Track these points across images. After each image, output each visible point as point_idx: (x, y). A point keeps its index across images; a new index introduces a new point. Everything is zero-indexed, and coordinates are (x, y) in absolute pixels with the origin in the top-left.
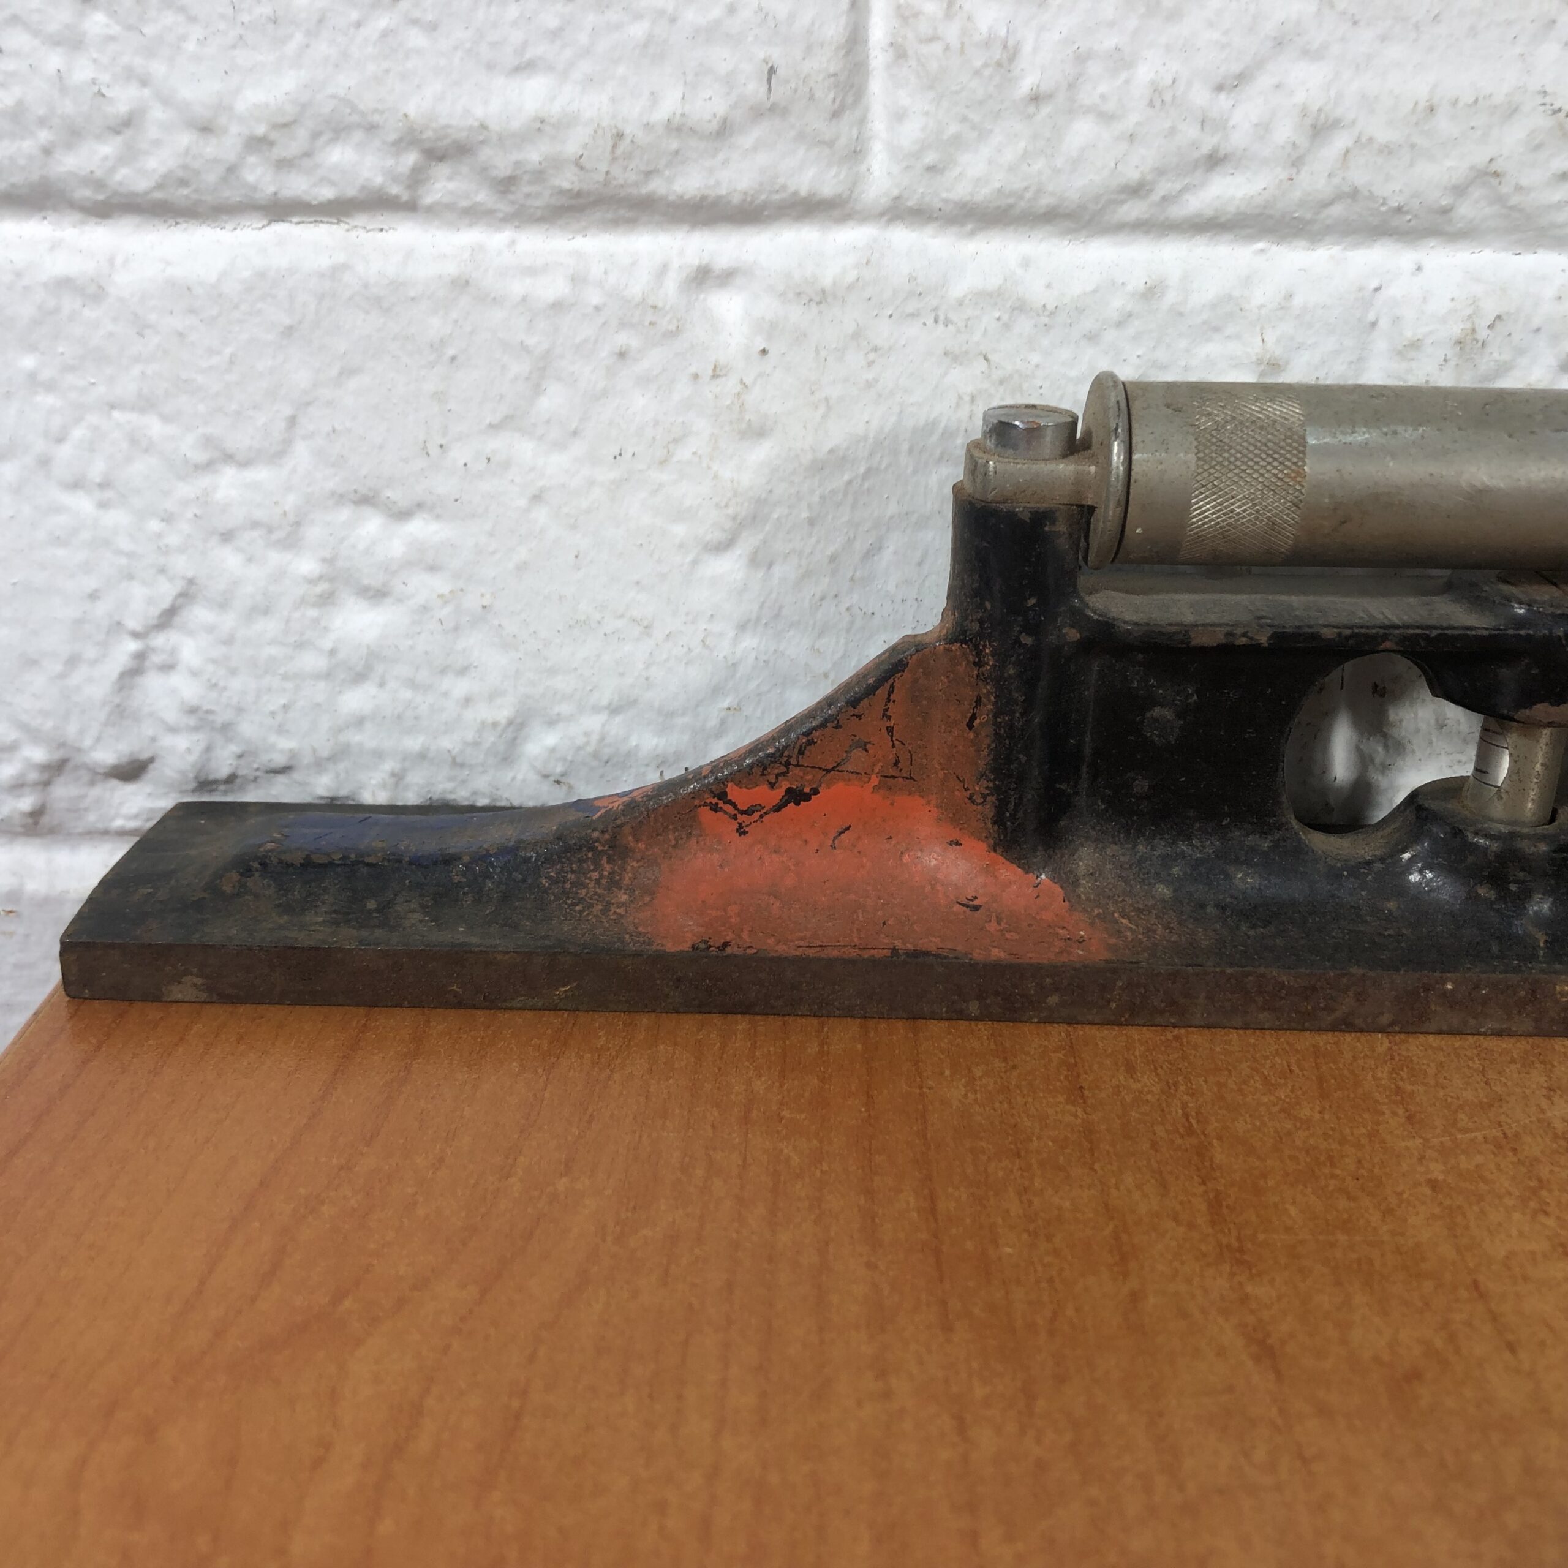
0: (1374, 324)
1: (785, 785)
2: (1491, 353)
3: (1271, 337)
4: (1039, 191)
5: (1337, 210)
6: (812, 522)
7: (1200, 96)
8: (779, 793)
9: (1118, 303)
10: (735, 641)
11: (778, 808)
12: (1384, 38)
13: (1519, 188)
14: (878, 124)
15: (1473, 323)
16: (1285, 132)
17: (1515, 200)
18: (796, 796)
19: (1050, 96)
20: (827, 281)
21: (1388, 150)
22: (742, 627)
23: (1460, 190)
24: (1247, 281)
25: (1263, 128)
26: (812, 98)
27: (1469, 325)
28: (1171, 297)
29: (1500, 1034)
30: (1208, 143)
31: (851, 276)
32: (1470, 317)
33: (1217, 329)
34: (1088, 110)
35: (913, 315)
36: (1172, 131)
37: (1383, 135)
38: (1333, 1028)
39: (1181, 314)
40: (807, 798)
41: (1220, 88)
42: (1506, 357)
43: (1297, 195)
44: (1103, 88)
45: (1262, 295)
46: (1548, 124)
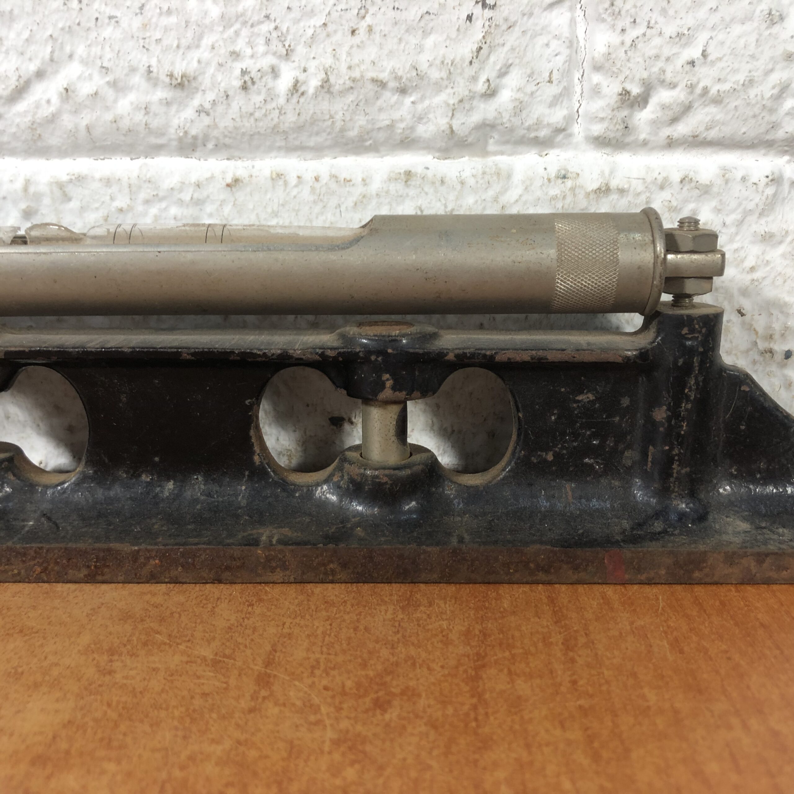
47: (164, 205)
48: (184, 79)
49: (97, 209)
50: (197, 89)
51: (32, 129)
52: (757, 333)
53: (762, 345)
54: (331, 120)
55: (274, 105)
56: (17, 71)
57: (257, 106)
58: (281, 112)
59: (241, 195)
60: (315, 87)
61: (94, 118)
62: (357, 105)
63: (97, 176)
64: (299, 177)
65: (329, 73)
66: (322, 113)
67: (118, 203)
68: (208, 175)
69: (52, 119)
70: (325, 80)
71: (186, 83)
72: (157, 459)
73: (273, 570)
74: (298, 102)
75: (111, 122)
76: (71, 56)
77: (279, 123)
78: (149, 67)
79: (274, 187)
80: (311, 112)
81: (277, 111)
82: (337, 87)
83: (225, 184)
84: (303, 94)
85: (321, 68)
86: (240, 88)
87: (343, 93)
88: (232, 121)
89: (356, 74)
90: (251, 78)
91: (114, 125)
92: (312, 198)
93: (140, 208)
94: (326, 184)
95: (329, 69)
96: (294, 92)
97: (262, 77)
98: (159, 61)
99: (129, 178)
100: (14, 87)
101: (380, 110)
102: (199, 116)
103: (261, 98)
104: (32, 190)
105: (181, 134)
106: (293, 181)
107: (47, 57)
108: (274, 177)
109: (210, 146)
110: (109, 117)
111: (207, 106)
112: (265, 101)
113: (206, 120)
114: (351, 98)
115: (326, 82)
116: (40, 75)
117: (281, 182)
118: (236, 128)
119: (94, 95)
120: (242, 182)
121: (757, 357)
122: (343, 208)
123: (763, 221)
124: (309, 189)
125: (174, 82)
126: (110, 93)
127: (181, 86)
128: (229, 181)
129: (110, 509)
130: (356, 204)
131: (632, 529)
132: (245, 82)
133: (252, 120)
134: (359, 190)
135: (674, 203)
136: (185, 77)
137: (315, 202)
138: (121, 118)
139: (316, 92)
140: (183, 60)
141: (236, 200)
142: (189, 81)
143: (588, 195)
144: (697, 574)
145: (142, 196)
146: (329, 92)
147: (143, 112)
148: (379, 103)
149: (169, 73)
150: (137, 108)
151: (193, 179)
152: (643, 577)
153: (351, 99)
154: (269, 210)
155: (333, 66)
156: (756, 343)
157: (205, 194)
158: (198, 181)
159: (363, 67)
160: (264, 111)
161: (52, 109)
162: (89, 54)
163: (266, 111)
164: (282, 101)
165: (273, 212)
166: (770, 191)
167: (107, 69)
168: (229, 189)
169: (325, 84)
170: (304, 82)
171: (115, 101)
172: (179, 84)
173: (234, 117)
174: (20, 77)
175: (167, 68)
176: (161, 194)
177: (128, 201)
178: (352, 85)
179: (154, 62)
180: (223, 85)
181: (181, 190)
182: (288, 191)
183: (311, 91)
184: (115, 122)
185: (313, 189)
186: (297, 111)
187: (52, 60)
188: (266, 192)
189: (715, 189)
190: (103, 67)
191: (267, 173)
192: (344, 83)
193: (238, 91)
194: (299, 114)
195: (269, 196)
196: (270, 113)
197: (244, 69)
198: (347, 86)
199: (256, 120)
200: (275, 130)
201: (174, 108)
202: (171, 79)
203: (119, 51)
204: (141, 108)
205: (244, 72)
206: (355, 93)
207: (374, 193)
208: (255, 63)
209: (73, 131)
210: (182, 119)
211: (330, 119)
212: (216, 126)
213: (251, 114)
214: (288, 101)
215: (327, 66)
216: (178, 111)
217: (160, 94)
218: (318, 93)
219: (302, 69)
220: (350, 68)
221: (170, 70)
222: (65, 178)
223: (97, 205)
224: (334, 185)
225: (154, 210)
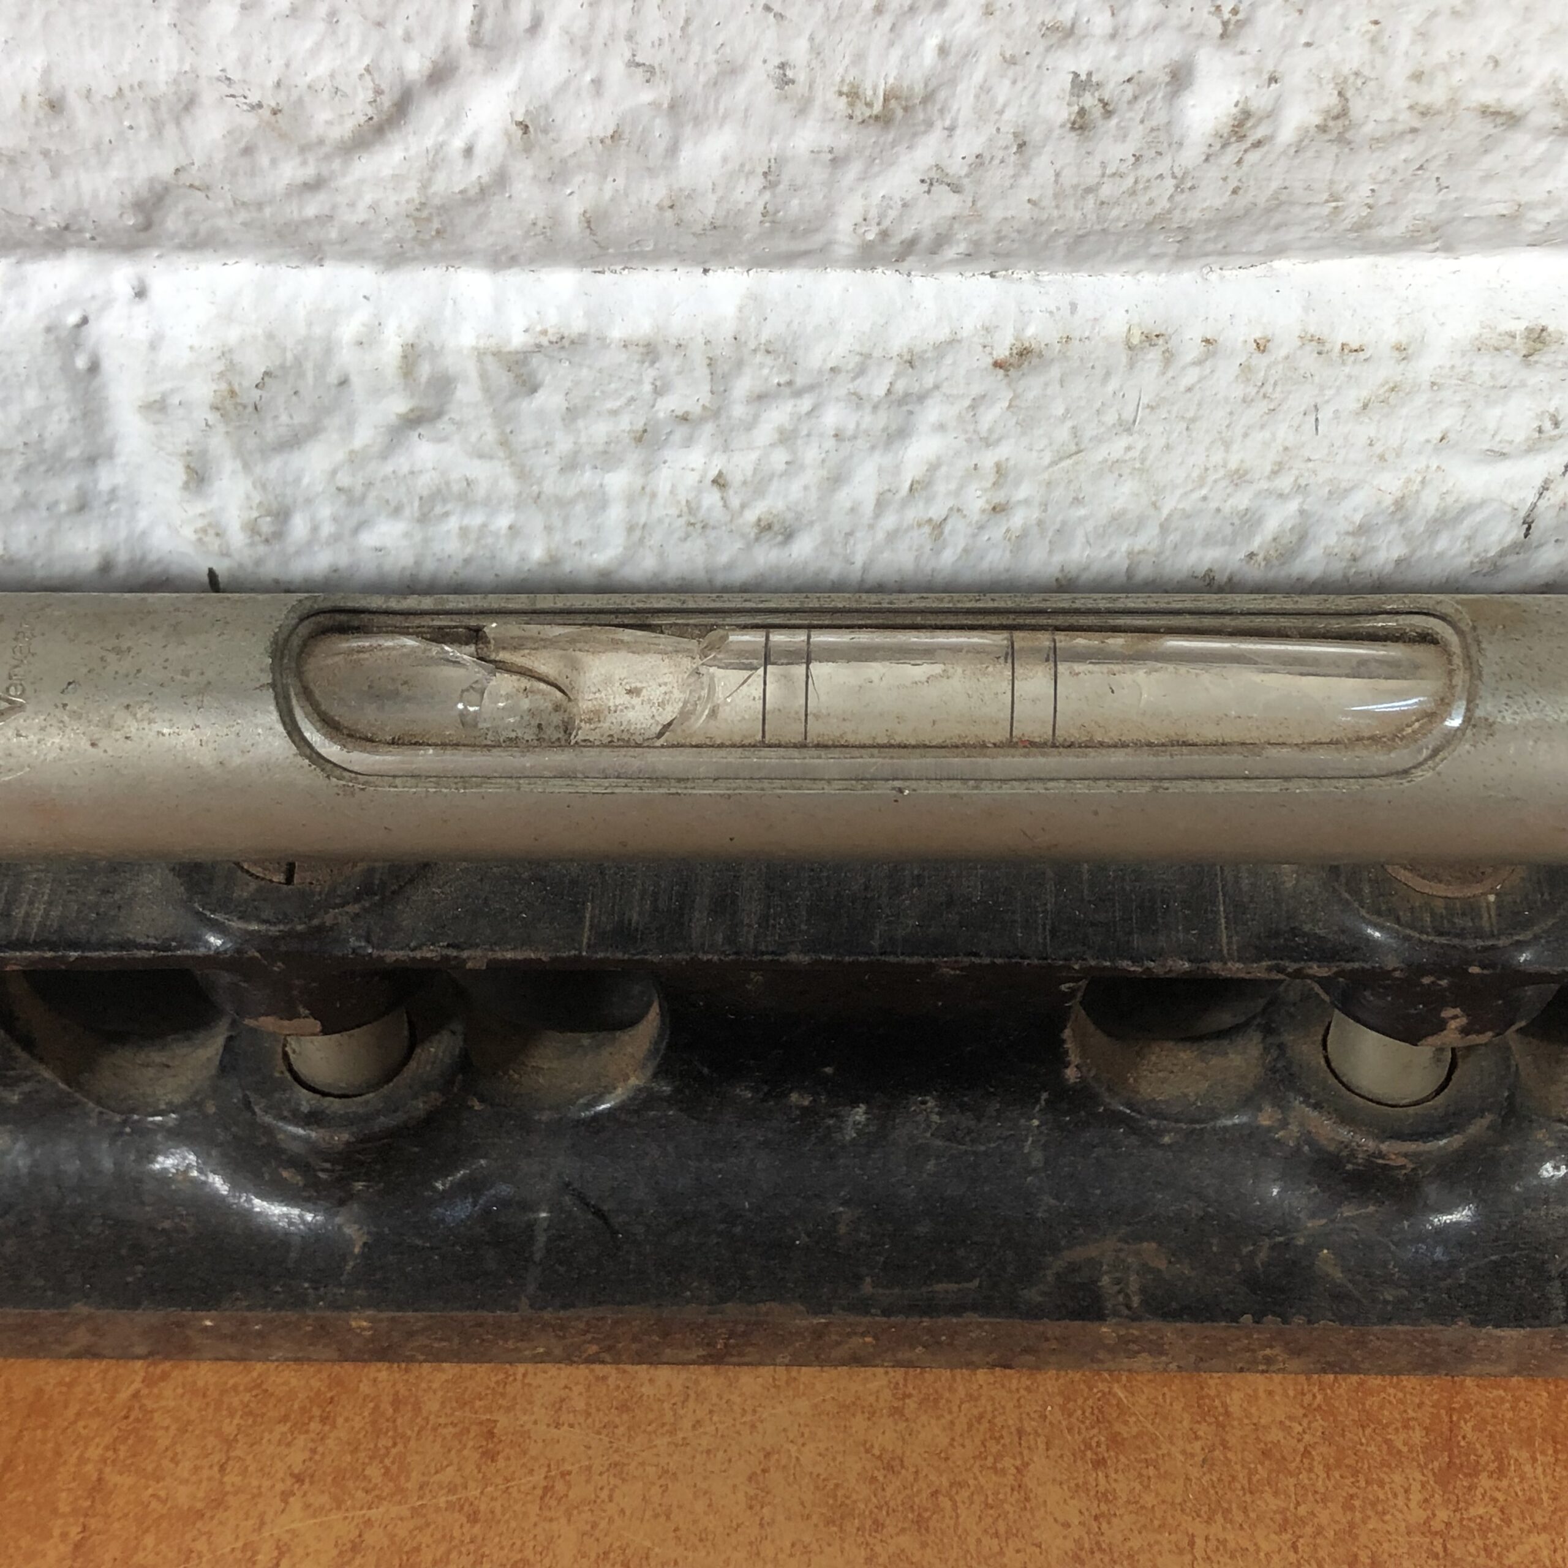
0: (95, 369)
2: (276, 417)
15: (230, 384)
23: (148, 206)
27: (224, 386)
32: (222, 374)
42: (302, 418)
46: (250, 121)
47: (806, 403)
48: (893, 103)
49: (614, 413)
50: (929, 125)
51: (416, 219)
54: (1334, 204)
55: (1163, 166)
56: (368, 78)
57: (1108, 172)
58: (1184, 183)
59: (1032, 386)
60: (1298, 129)
61: (608, 194)
62: (1421, 168)
63: (616, 333)
64: (1207, 341)
65: (1349, 95)
66: (1308, 188)
67: (674, 402)
68: (943, 334)
70: (1335, 112)
71: (900, 113)
72: (828, 1070)
74: (1239, 162)
75: (660, 207)
77: (1169, 212)
78: (782, 66)
79: (1131, 365)
80: (1274, 185)
81: (1170, 183)
82: (1369, 128)
83: (990, 361)
84: (1258, 144)
85: (1327, 75)
86: (1062, 126)
87: (1378, 143)
88: (1029, 206)
89: (1435, 95)
90: (1101, 100)
91: (669, 214)
92: (1238, 391)
93: (739, 411)
94: (1287, 357)
95: (1352, 79)
96: (1233, 139)
97: (1136, 98)
98: (816, 51)
99: (708, 342)
100: (362, 119)
101: (1488, 177)
102: (929, 192)
103: (1127, 150)
104: (425, 370)
105: (871, 236)
106: (1192, 350)
107: (464, 35)
108: (1135, 341)
109: (950, 253)
110: (654, 192)
111: (957, 167)
112: (1138, 158)
113: (950, 204)
114: (1406, 151)
115: (1336, 118)
116: (439, 77)
117: (1154, 354)
118: (1039, 223)
119: (608, 141)
120: (1040, 355)
122: (1325, 414)
124: (1235, 370)
125: (861, 112)
127: (884, 120)
128: (1003, 353)
129: (720, 1171)
130: (1365, 406)
132: (1082, 112)
133: (1090, 202)
136: (897, 98)
137: (1246, 401)
138: (689, 196)
139: (1301, 141)
140: (892, 44)
141: (1016, 397)
142: (906, 109)
145: (743, 386)
146: (1341, 139)
147: (758, 182)
148: (1488, 162)
149: (845, 89)
150: (743, 171)
153: (1403, 157)
154: (1110, 418)
155: (1366, 72)
157: (929, 380)
158: (910, 351)
159: (1459, 75)
160: (1129, 181)
161: (479, 172)
162: (592, 26)
163: (1136, 182)
164: (1189, 158)
165: (1120, 422)
167: (651, 70)
168: (1001, 372)
169: (1331, 123)
170: (1269, 115)
171: (675, 150)
172: (877, 118)
173: (1034, 197)
174: (378, 92)
175: (839, 69)
176: (800, 381)
177: (706, 397)
178: (1416, 124)
179: (799, 50)
180: (1010, 114)
181: (861, 371)
182: (1170, 374)
183: (1286, 134)
184: (672, 207)
185: (1246, 369)
186: (1233, 184)
187: (477, 42)
188: (1107, 375)
190: (638, 65)
191: (1115, 325)
192: (1393, 120)
193: (1057, 132)
194: (1235, 192)
195: (1113, 384)
196: (1146, 188)
197: (1083, 77)
198: (1399, 128)
199: (1102, 203)
200: (1155, 224)
201: (853, 170)
202: (851, 104)
203: (687, 21)
204: (752, 172)
205: (1080, 84)
206: (1422, 141)
207: (1425, 378)
208: (1118, 58)
209: (540, 224)
210: (876, 199)
211: (1327, 201)
212: (977, 216)
213: (1089, 190)
214: (1207, 160)
215: (1346, 70)
216: (863, 178)
217: (815, 135)
218: (1306, 142)
219: (1266, 76)
220: (1417, 77)
221: (849, 78)
222: (518, 340)
223: (611, 405)
224: (1308, 360)
225: (778, 415)
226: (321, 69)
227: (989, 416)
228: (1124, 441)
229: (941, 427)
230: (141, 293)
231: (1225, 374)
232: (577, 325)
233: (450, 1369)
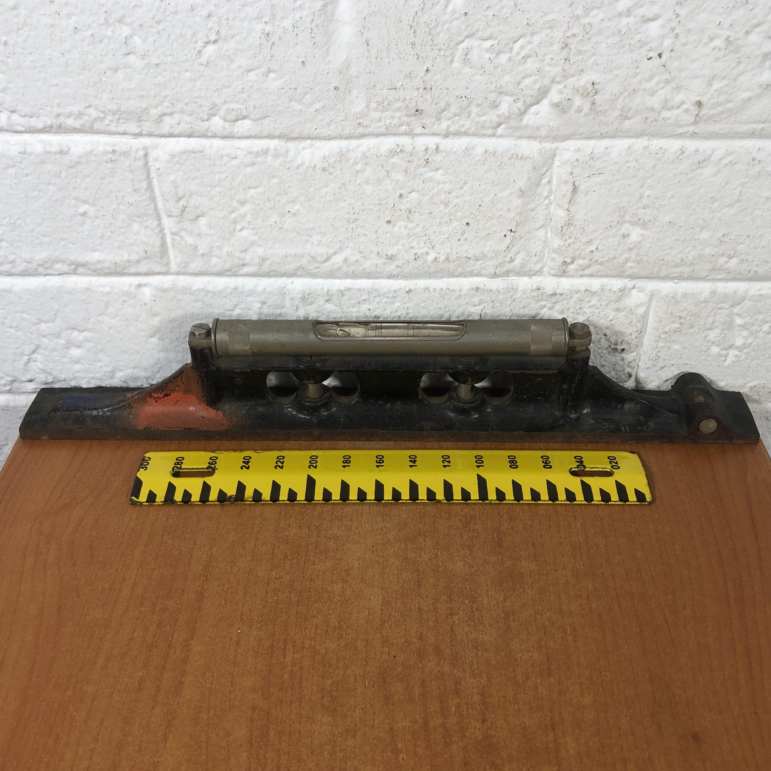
0: (285, 294)
1: (163, 393)
3: (262, 297)
4: (208, 271)
5: (272, 273)
6: (171, 332)
7: (238, 254)
8: (162, 395)
9: (229, 290)
10: (159, 354)
11: (163, 397)
12: (274, 243)
13: (308, 270)
14: (172, 257)
15: (304, 295)
16: (256, 260)
17: (308, 271)
18: (166, 395)
19: (206, 254)
20: (165, 287)
21: (279, 263)
22: (160, 351)
23: (296, 270)
24: (256, 286)
25: (252, 259)
26: (155, 255)
28: (240, 290)
29: (306, 441)
30: (241, 263)
31: (170, 287)
33: (251, 295)
34: (215, 256)
35: (186, 293)
36: (233, 260)
37: (277, 261)
38: (273, 440)
39: (242, 293)
40: (169, 395)
41: (241, 252)
42: (313, 300)
43: (262, 271)
44: (217, 252)
45: (259, 289)
46: (311, 258)
47: (381, 298)
49: (355, 299)
50: (396, 259)
52: (611, 342)
53: (613, 347)
54: (449, 269)
55: (426, 265)
56: (326, 253)
57: (419, 265)
58: (429, 267)
59: (411, 295)
61: (355, 268)
62: (459, 265)
63: (356, 288)
64: (434, 289)
65: (449, 255)
66: (445, 268)
67: (363, 298)
68: (399, 288)
69: (340, 268)
71: (393, 258)
73: (429, 438)
74: (436, 264)
75: (362, 270)
76: (347, 247)
78: (378, 251)
79: (424, 292)
80: (441, 267)
81: (427, 267)
83: (405, 291)
84: (438, 262)
85: (446, 253)
87: (453, 261)
89: (459, 255)
90: (418, 256)
92: (439, 296)
93: (372, 299)
94: (445, 291)
95: (449, 253)
96: (435, 261)
97: (422, 256)
98: (382, 250)
100: (325, 258)
101: (468, 266)
102: (397, 268)
103: (422, 263)
104: (330, 293)
106: (432, 290)
107: (338, 248)
109: (400, 277)
110: (361, 268)
111: (400, 265)
113: (400, 270)
114: (456, 263)
116: (335, 253)
117: (427, 291)
119: (356, 261)
120: (412, 291)
121: (610, 351)
122: (451, 299)
123: (617, 304)
126: (362, 260)
127: (391, 258)
128: (407, 290)
129: (368, 413)
130: (456, 298)
131: (552, 423)
132: (416, 258)
133: (417, 270)
134: (457, 294)
135: (582, 298)
136: (392, 256)
137: (440, 298)
138: (366, 268)
140: (392, 249)
141: (409, 297)
143: (547, 296)
144: (572, 440)
145: (373, 295)
146: (448, 261)
147: (375, 267)
148: (467, 264)
149: (386, 255)
150: (373, 265)
151: (393, 289)
152: (554, 441)
154: (422, 300)
156: (610, 346)
157: (397, 294)
158: (395, 290)
159: (462, 253)
160: (422, 267)
161: (339, 265)
162: (354, 247)
164: (429, 264)
166: (620, 294)
167: (362, 252)
168: (407, 293)
169: (447, 259)
170: (439, 258)
171: (364, 263)
173: (410, 269)
174: (328, 254)
176: (380, 294)
177: (367, 297)
178: (457, 259)
179: (380, 250)
180: (407, 258)
181: (388, 293)
182: (430, 294)
183: (441, 261)
184: (364, 270)
185: (440, 293)
186: (435, 267)
187: (340, 249)
188: (421, 294)
189: (598, 294)
190: (360, 251)
191: (422, 287)
192: (454, 259)
193: (413, 260)
196: (424, 268)
199: (419, 269)
200: (426, 273)
201: (387, 266)
202: (387, 257)
203: (366, 246)
205: (415, 254)
206: (459, 261)
207: (464, 294)
208: (420, 251)
210: (390, 269)
212: (403, 271)
213: (417, 268)
214: (432, 264)
217: (382, 261)
218: (444, 261)
219: (438, 253)
220: (457, 253)
221: (386, 253)
222: (343, 289)
224: (448, 292)
225: (377, 300)
226: (320, 252)
227: (406, 300)
228: (424, 304)
229: (399, 301)
230: (292, 283)
231: (437, 294)
232: (351, 287)
233: (328, 442)
